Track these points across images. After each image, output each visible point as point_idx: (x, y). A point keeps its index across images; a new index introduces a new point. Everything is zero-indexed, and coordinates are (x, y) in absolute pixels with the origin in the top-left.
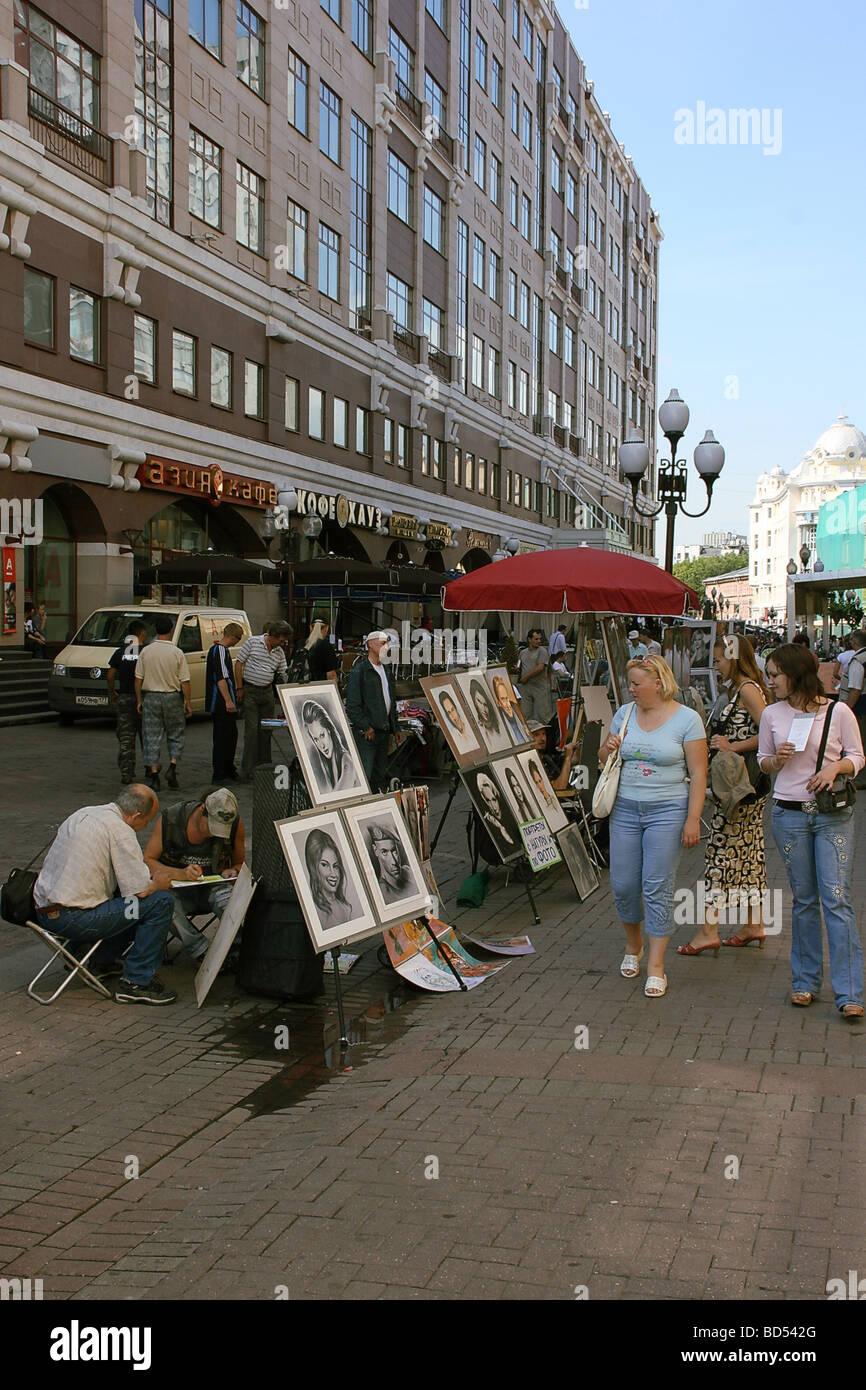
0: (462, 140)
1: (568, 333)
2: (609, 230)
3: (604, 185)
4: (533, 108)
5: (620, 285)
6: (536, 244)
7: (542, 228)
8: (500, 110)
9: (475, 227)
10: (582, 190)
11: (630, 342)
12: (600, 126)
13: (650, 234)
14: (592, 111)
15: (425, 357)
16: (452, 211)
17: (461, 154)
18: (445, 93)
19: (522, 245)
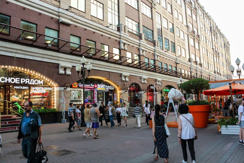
0: (200, 35)
1: (218, 59)
2: (222, 44)
3: (221, 39)
4: (209, 30)
5: (224, 52)
6: (212, 47)
7: (212, 45)
8: (205, 31)
9: (203, 46)
10: (218, 40)
11: (227, 59)
12: (219, 31)
13: (228, 44)
14: (218, 29)
15: (198, 64)
16: (200, 44)
17: (200, 37)
18: (197, 30)
19: (210, 48)
